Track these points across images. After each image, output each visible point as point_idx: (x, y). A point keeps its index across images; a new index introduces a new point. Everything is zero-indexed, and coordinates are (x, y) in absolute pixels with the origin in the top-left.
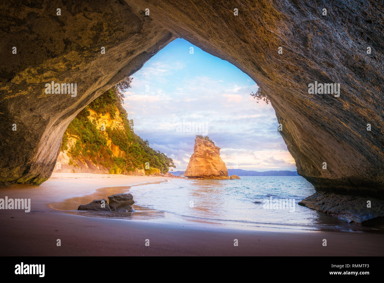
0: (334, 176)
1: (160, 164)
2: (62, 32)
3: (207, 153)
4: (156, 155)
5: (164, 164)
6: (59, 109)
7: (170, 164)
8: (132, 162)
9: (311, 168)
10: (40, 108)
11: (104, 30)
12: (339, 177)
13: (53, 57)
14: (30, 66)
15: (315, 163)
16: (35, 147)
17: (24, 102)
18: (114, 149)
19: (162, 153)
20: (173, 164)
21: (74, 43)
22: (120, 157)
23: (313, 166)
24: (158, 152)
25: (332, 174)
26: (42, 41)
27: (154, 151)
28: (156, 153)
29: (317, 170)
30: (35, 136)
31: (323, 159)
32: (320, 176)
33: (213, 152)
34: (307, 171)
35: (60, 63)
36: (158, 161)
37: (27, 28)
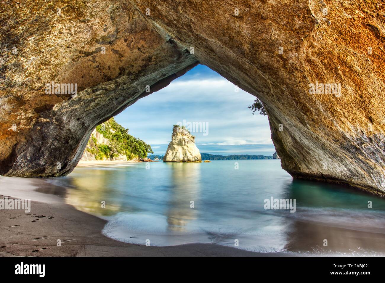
0: (311, 172)
1: (140, 150)
2: (120, 61)
3: (184, 141)
4: (136, 142)
5: (143, 151)
6: (99, 117)
7: (149, 150)
8: (116, 149)
9: (293, 165)
10: (85, 118)
11: (153, 61)
12: (315, 172)
13: (108, 80)
14: (88, 87)
15: (297, 162)
16: (75, 148)
17: (75, 114)
18: (99, 137)
19: (141, 140)
20: (151, 150)
21: (127, 69)
22: (104, 144)
23: (295, 164)
24: (138, 139)
25: (309, 170)
26: (102, 68)
27: (135, 139)
28: (136, 140)
29: (298, 166)
30: (77, 140)
31: (305, 160)
32: (300, 171)
33: (189, 140)
34: (289, 167)
35: (112, 85)
36: (138, 147)
37: (92, 59)
